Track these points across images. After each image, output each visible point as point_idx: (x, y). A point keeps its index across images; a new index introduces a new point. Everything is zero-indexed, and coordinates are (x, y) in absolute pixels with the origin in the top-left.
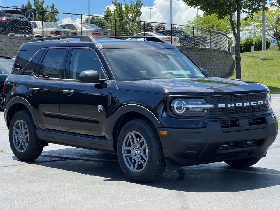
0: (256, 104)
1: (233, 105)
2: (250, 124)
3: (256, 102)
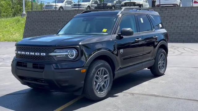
0: (39, 55)
1: (24, 53)
3: (39, 53)
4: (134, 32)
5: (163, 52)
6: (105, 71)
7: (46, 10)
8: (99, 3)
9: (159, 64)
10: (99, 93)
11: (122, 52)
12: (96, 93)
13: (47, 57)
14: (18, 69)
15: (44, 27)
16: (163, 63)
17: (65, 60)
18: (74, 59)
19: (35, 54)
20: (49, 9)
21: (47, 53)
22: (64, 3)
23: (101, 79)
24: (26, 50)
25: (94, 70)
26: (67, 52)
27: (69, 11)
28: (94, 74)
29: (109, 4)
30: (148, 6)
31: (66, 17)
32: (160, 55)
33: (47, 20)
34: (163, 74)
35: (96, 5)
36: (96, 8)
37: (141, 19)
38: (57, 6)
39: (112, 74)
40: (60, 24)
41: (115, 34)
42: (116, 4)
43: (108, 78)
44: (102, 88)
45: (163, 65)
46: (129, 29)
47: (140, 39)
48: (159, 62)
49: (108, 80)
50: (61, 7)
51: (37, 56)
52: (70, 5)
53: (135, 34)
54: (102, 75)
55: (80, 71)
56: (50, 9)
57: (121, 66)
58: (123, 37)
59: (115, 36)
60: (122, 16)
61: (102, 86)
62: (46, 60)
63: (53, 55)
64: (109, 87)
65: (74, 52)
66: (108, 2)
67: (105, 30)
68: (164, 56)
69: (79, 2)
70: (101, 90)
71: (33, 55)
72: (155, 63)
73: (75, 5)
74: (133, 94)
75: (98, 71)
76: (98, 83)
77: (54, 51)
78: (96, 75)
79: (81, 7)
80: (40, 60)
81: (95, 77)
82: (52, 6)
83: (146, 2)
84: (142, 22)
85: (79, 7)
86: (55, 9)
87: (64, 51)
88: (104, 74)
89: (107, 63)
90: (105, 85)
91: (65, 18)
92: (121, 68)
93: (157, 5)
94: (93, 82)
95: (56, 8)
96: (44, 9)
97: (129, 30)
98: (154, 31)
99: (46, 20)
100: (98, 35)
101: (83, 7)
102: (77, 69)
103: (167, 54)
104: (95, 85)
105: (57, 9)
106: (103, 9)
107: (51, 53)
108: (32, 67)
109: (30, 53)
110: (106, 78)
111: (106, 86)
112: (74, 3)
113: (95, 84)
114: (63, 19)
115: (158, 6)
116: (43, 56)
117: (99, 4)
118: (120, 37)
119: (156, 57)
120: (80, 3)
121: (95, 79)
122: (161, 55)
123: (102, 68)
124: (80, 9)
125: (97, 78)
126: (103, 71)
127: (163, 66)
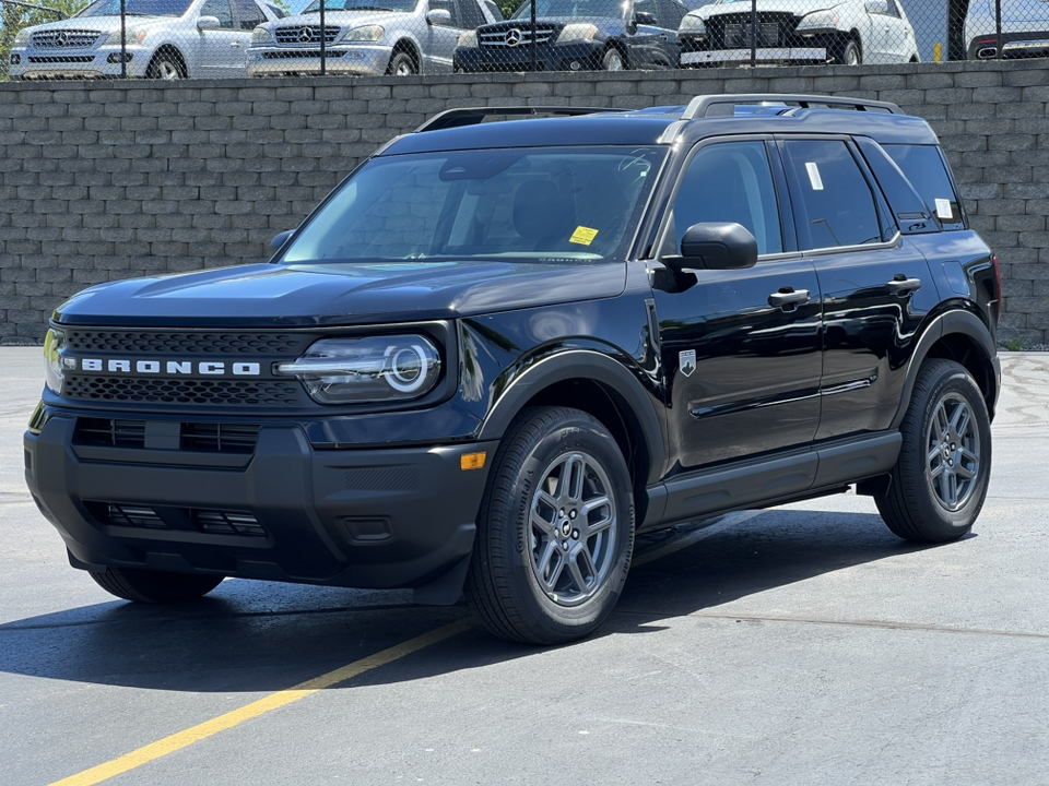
0: (222, 372)
1: (125, 366)
2: (187, 445)
3: (222, 365)
4: (762, 245)
5: (963, 387)
6: (591, 473)
7: (34, 71)
8: (491, 20)
9: (934, 463)
10: (556, 598)
11: (687, 369)
12: (542, 599)
13: (271, 384)
14: (82, 460)
15: (19, 221)
16: (965, 461)
17: (371, 399)
18: (419, 396)
19: (195, 368)
20: (64, 65)
21: (270, 361)
22: (192, 13)
23: (566, 518)
24: (137, 350)
25: (528, 461)
26: (379, 355)
27: (236, 86)
28: (530, 485)
29: (580, 30)
30: (905, 48)
31: (214, 136)
32: (940, 404)
33: (49, 165)
34: (960, 534)
35: (467, 37)
36: (464, 58)
37: (812, 169)
38: (138, 39)
39: (631, 495)
40: (160, 198)
41: (646, 256)
42: (633, 30)
43: (610, 521)
44: (576, 572)
45: (963, 471)
46: (728, 229)
47: (797, 292)
48: (936, 451)
49: (606, 532)
50: (168, 52)
51: (208, 380)
52: (247, 36)
53: (771, 263)
54: (572, 494)
55: (455, 460)
56: (75, 65)
57: (680, 457)
58: (692, 279)
59: (649, 268)
60: (686, 150)
61: (573, 559)
62: (261, 404)
63: (301, 373)
64: (613, 575)
65: (423, 358)
66: (563, 7)
67: (584, 235)
68: (971, 416)
69: (322, 10)
70: (566, 584)
71: (185, 376)
72: (903, 451)
73: (285, 34)
74: (755, 621)
75: (551, 475)
76: (553, 544)
77: (313, 349)
78: (539, 493)
79: (337, 54)
80: (208, 403)
81: (534, 504)
82: (89, 38)
83: (892, 11)
84: (817, 184)
85: (322, 55)
86: (116, 69)
87: (364, 351)
88: (587, 496)
89: (597, 423)
90: (594, 560)
91: (208, 143)
92: (680, 470)
93: (976, 40)
94: (524, 535)
95: (126, 57)
96: (15, 70)
97: (727, 238)
98: (899, 244)
99: (40, 157)
100: (547, 261)
101: (358, 55)
102: (436, 450)
103: (991, 399)
104: (536, 550)
105: (136, 69)
106: (528, 67)
107: (292, 359)
108: (176, 443)
109: (163, 367)
110: (594, 516)
111: (598, 566)
112: (274, 21)
113: (534, 546)
114: (186, 155)
115: (990, 45)
116: (243, 381)
117: (494, 29)
118: (673, 279)
119: (908, 414)
120: (331, 19)
121: (534, 517)
122: (950, 407)
123: (574, 456)
124: (332, 65)
125: (546, 511)
126: (581, 474)
127: (959, 478)
